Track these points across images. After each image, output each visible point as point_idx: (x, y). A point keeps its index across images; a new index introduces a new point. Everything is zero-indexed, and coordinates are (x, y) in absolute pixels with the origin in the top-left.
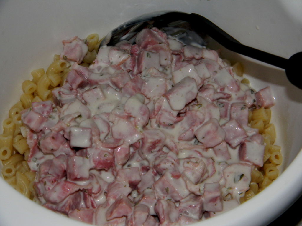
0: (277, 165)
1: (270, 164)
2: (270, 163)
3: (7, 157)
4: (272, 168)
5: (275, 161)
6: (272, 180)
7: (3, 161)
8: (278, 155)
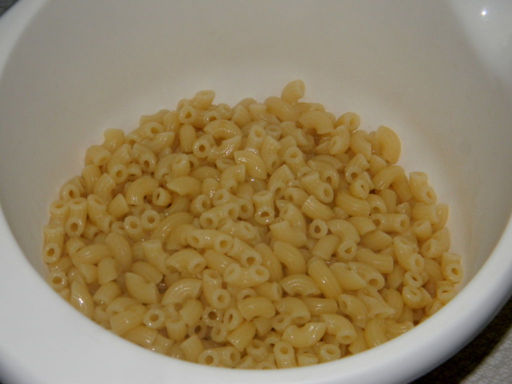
0: (455, 283)
1: (445, 282)
2: (445, 280)
3: (54, 259)
4: (446, 288)
5: (452, 277)
6: (443, 304)
7: (48, 264)
8: (457, 268)
